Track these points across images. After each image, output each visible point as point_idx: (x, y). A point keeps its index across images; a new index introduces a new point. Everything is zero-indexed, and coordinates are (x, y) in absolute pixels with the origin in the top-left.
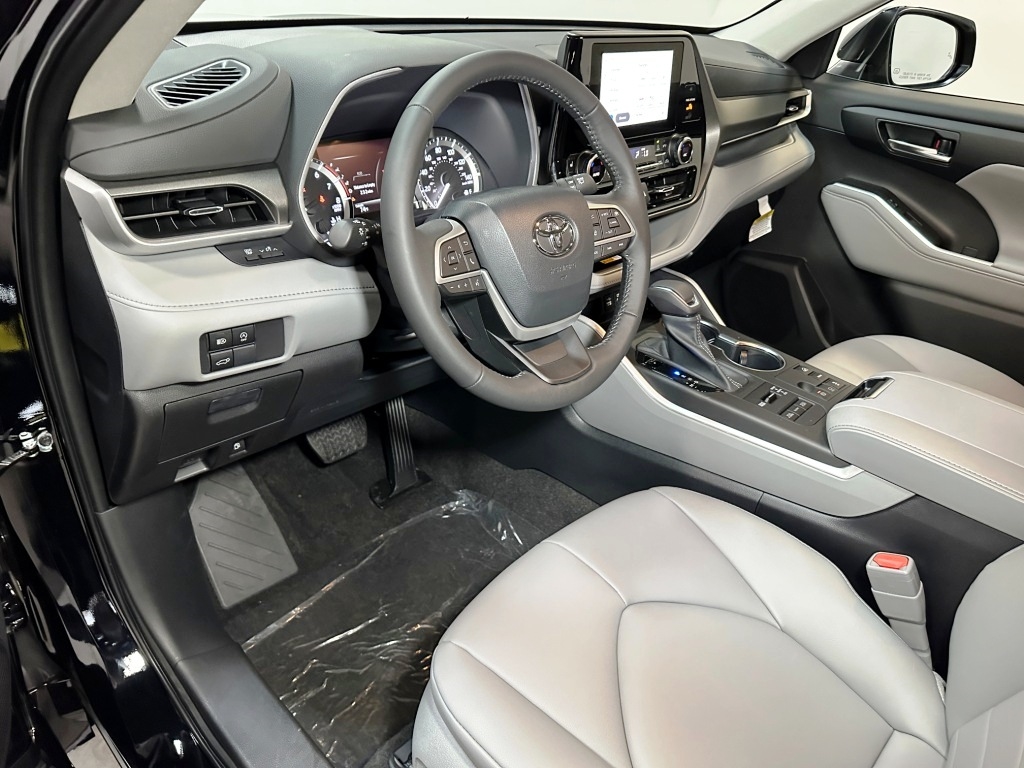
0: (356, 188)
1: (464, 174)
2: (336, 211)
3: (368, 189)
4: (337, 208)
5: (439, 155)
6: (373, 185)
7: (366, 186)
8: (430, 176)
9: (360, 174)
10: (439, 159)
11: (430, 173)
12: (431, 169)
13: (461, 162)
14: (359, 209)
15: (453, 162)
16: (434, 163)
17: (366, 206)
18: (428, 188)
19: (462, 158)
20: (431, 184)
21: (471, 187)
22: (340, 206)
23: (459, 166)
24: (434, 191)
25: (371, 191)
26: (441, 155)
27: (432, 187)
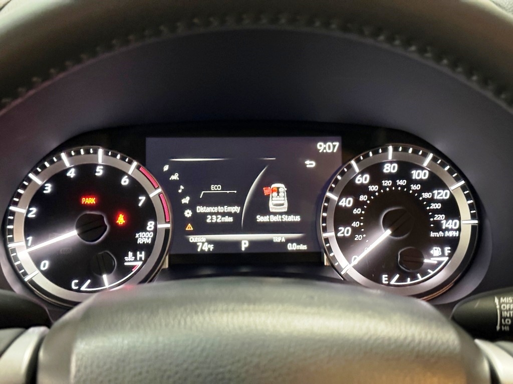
0: (200, 209)
1: (440, 217)
2: (140, 241)
3: (224, 214)
4: (143, 238)
5: (390, 176)
6: (236, 209)
7: (221, 209)
8: (356, 211)
9: (216, 188)
10: (387, 183)
11: (358, 204)
12: (363, 198)
13: (441, 194)
14: (195, 245)
15: (420, 192)
16: (374, 188)
17: (210, 242)
18: (345, 231)
19: (444, 186)
20: (355, 224)
21: (453, 243)
22: (151, 235)
23: (432, 200)
24: (358, 237)
25: (230, 219)
26: (392, 177)
27: (356, 231)
